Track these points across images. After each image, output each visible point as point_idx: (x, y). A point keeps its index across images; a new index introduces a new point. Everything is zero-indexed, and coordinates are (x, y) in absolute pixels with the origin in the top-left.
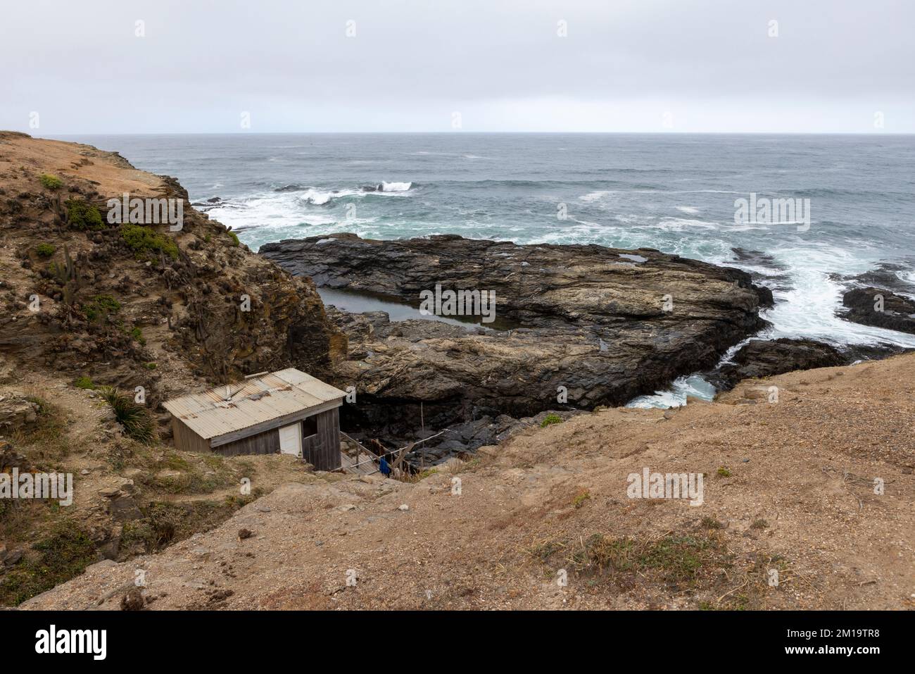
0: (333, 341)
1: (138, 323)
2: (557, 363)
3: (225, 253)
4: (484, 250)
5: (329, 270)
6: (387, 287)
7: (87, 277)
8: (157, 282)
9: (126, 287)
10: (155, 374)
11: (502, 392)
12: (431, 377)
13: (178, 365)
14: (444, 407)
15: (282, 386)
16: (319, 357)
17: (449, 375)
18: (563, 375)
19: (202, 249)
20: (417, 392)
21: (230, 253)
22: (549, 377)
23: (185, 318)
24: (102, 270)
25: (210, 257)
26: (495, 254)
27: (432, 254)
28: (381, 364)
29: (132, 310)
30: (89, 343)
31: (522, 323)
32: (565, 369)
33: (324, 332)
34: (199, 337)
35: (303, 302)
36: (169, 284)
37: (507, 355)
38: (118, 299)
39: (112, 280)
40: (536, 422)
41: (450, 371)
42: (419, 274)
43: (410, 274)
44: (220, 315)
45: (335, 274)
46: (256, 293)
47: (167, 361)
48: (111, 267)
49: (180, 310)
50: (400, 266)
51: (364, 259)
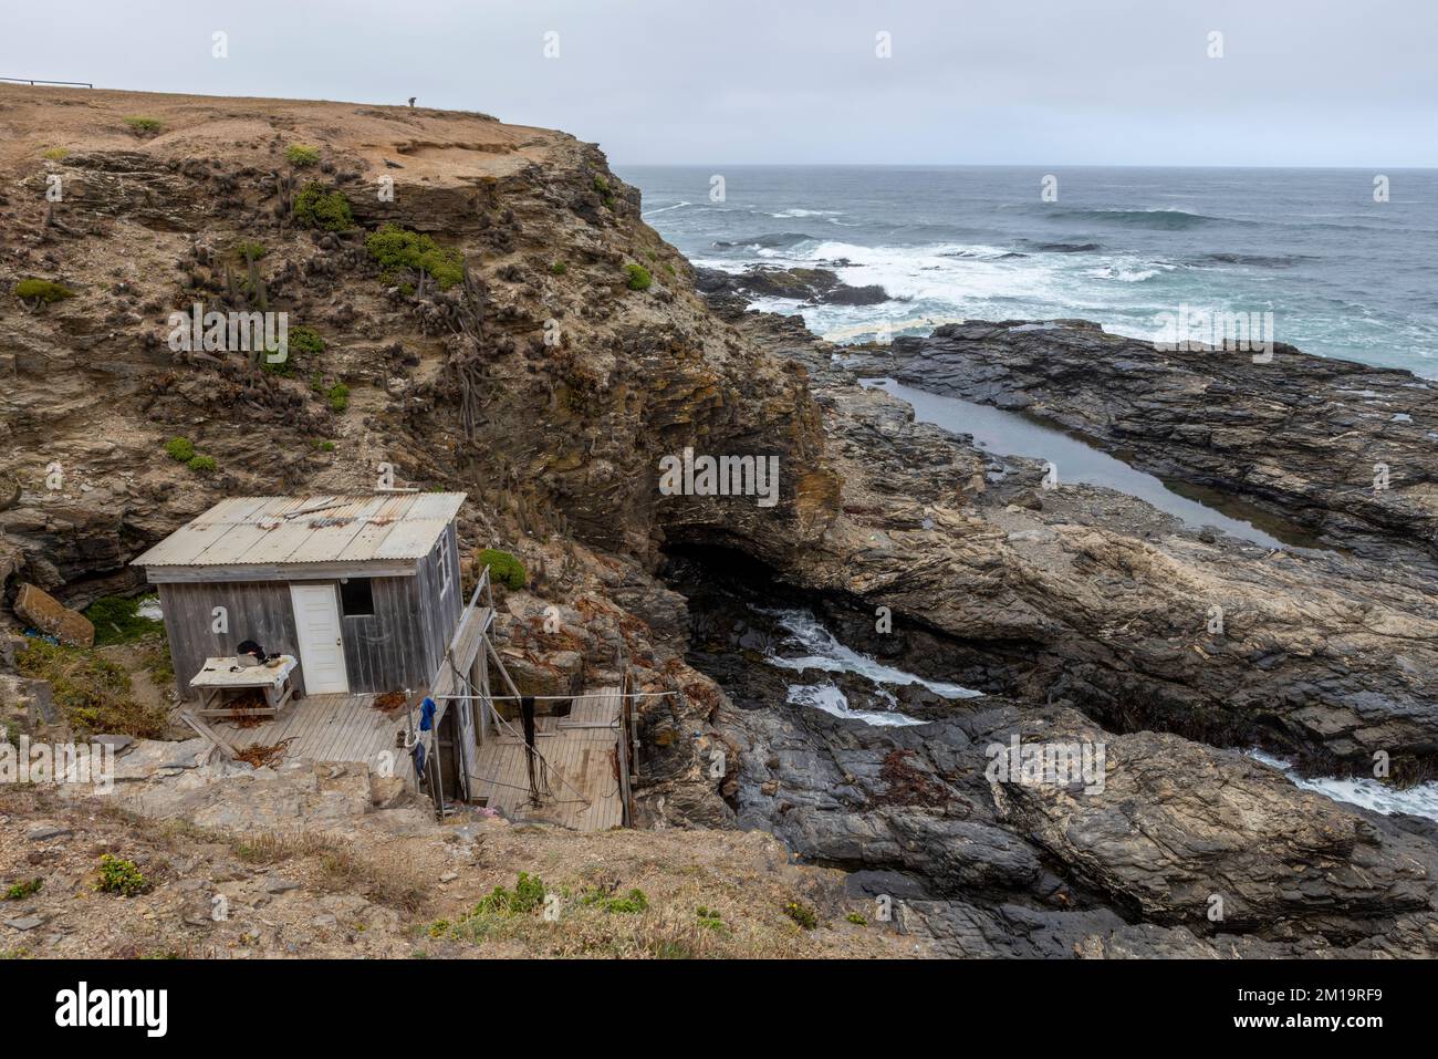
0: (810, 482)
1: (352, 380)
2: (1315, 639)
3: (586, 294)
4: (1325, 378)
5: (1006, 377)
6: (1091, 421)
7: (293, 299)
8: (404, 320)
9: (347, 322)
10: (324, 459)
11: (1138, 665)
12: (991, 593)
13: (373, 453)
14: (989, 656)
17: (1039, 599)
18: (1319, 669)
19: (519, 281)
20: (941, 614)
22: (1277, 664)
23: (427, 383)
24: (320, 291)
25: (531, 295)
26: (1343, 391)
27: (1205, 372)
29: (345, 357)
30: (208, 389)
32: (1331, 658)
33: (790, 463)
36: (424, 326)
37: (1193, 590)
38: (327, 338)
39: (329, 308)
41: (1044, 591)
42: (1157, 405)
43: (1140, 404)
45: (1014, 384)
46: (602, 366)
47: (358, 444)
48: (337, 289)
49: (428, 371)
50: (1131, 386)
51: (1073, 366)
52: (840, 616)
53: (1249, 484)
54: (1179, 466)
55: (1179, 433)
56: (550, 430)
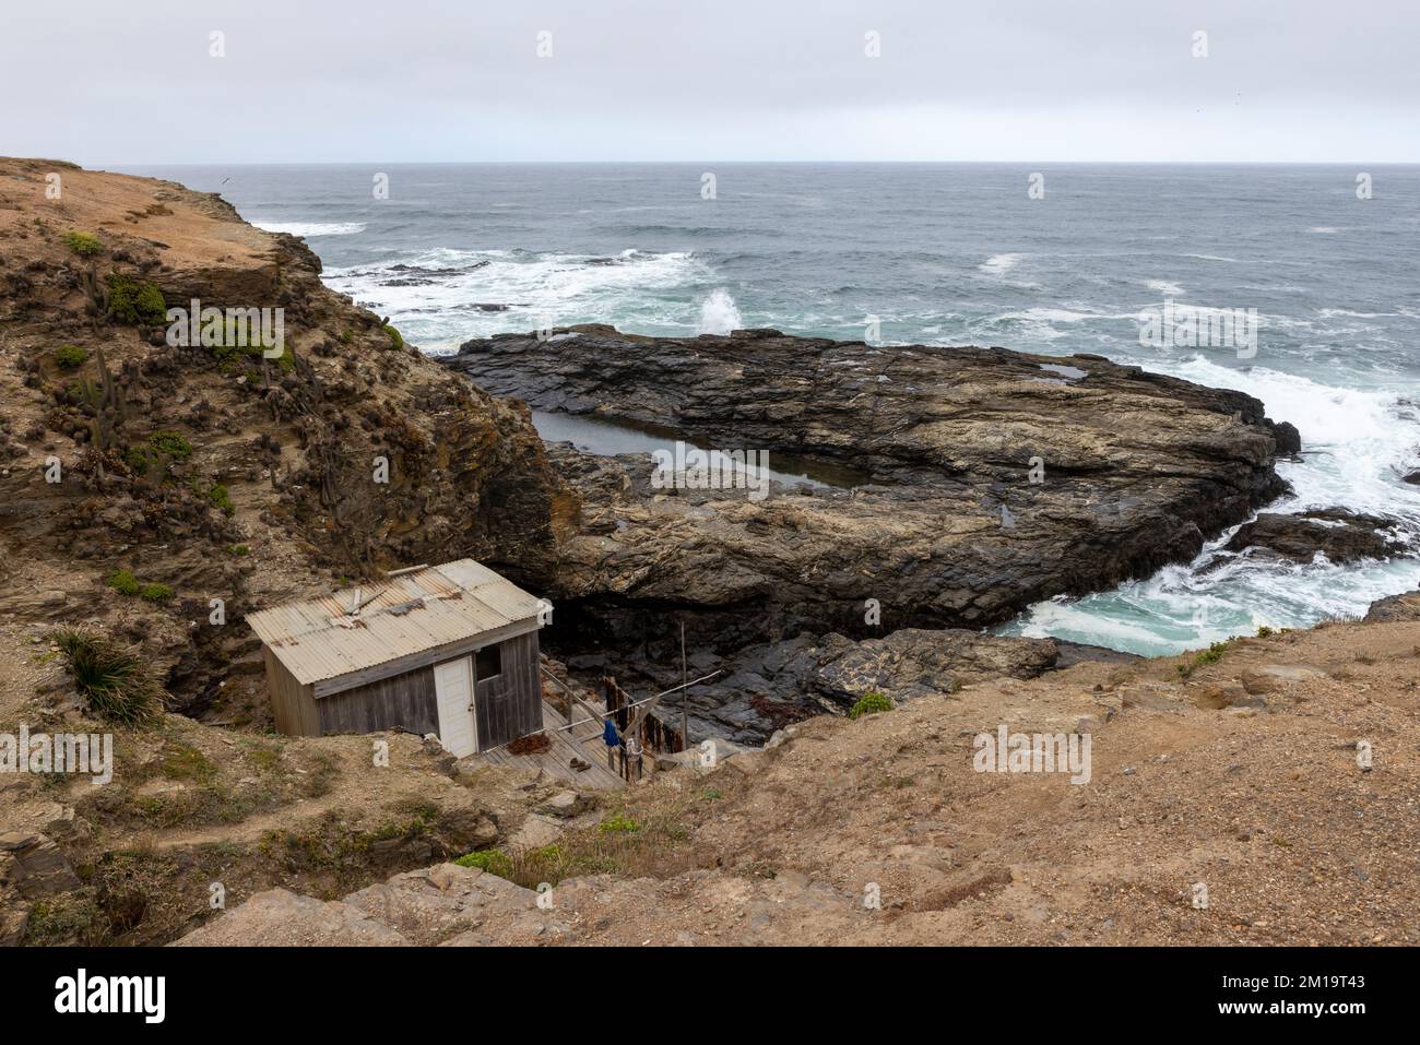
0: (558, 504)
1: (223, 479)
2: (928, 546)
3: (375, 361)
4: (817, 355)
5: (565, 385)
6: (658, 414)
7: (139, 403)
8: (256, 410)
9: (202, 418)
10: (246, 564)
11: (833, 593)
12: (718, 566)
13: (286, 548)
14: (738, 615)
15: (447, 591)
16: (533, 530)
17: (747, 563)
18: (938, 566)
19: (335, 355)
20: (695, 591)
21: (385, 362)
22: (914, 570)
23: (300, 470)
24: (164, 390)
25: (349, 368)
26: (835, 363)
27: (732, 360)
28: (638, 543)
29: (212, 456)
30: (131, 513)
31: (875, 476)
32: (941, 556)
33: (543, 491)
34: (326, 501)
35: (508, 441)
36: (277, 413)
37: (845, 531)
38: (190, 439)
39: (180, 406)
40: (886, 648)
41: (749, 555)
42: (710, 393)
43: (694, 393)
44: (363, 464)
45: (576, 390)
46: (424, 427)
47: (267, 542)
48: (180, 385)
49: (294, 457)
50: (679, 379)
51: (622, 368)
52: (605, 616)
53: (808, 445)
54: (749, 439)
55: (740, 413)
56: (390, 496)
